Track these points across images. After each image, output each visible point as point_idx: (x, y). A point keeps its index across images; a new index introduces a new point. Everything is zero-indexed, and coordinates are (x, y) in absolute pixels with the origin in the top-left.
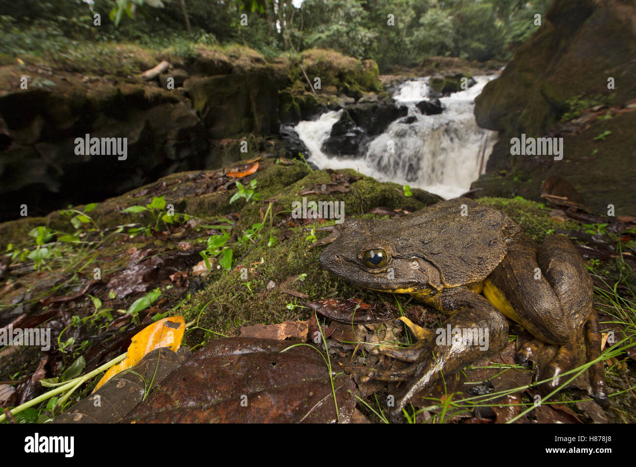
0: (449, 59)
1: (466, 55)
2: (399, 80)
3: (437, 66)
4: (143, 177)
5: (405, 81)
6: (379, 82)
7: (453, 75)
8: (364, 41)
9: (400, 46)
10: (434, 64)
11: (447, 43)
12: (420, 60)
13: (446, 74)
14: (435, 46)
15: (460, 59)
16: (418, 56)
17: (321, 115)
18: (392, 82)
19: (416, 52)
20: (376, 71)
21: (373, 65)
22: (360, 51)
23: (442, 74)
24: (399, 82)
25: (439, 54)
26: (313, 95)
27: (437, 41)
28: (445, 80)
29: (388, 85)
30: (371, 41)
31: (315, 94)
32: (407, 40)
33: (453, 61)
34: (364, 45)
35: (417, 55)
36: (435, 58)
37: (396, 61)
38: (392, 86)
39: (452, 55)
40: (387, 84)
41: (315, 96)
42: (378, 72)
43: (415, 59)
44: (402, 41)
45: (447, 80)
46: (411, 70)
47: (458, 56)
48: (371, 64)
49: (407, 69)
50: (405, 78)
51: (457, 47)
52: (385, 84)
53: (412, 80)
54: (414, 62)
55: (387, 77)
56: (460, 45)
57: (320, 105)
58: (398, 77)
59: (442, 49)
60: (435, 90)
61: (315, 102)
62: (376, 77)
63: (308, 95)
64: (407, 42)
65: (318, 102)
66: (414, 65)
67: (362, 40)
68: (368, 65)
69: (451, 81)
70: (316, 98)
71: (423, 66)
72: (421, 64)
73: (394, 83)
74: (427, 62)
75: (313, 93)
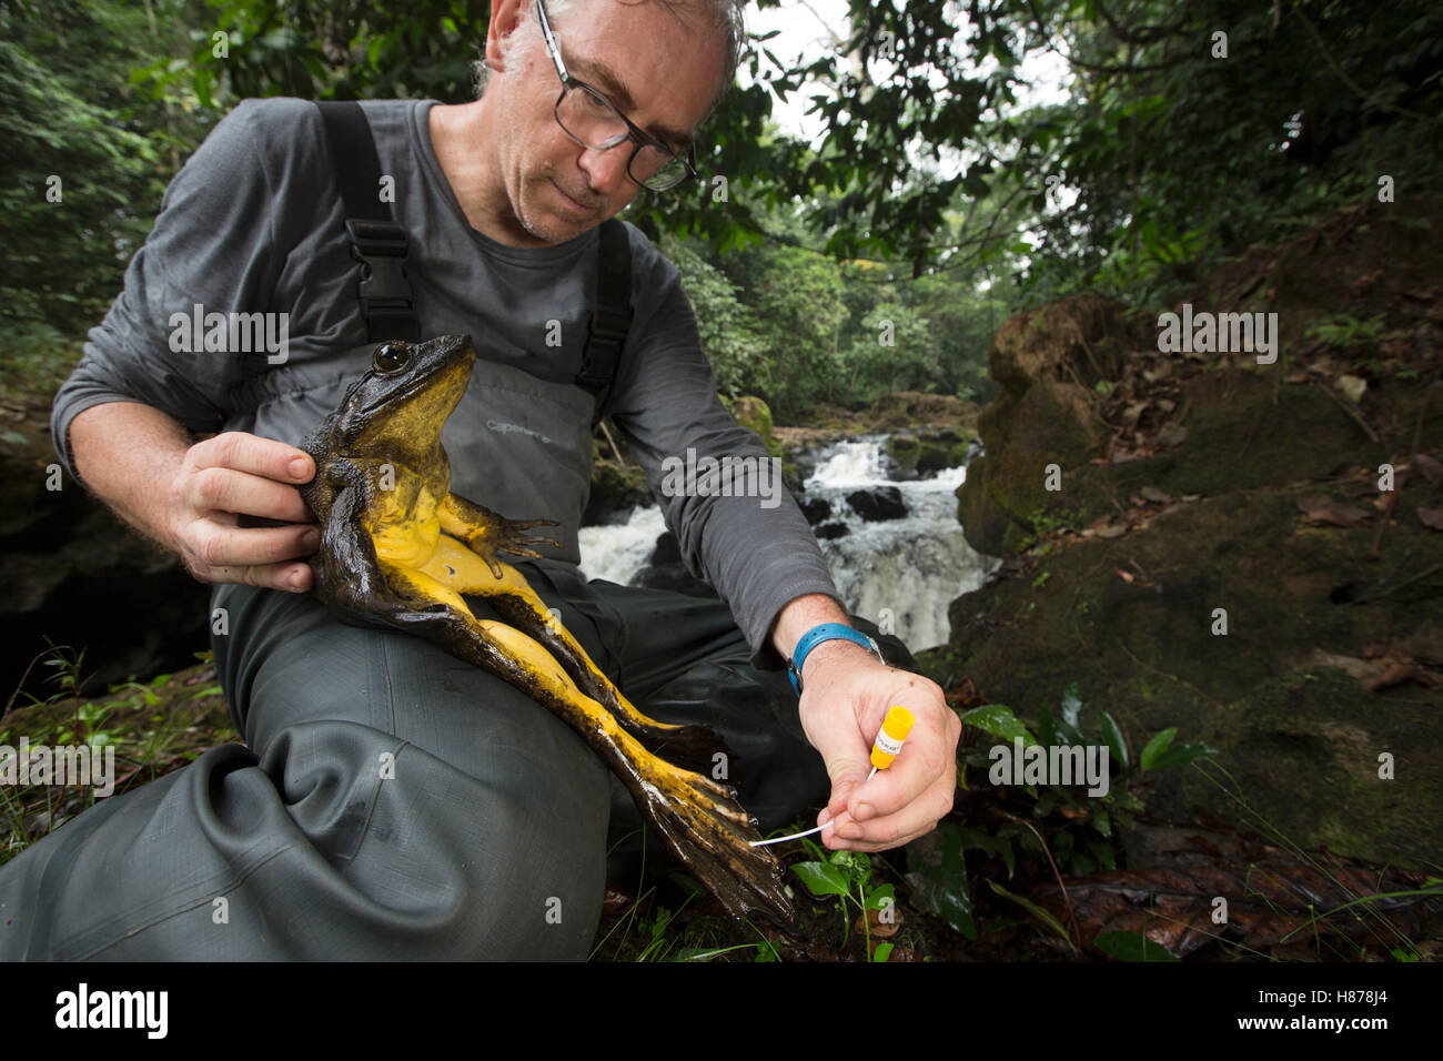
0: (935, 397)
1: (970, 392)
2: (822, 437)
3: (911, 410)
4: (156, 655)
5: (836, 441)
6: (774, 443)
7: (936, 434)
8: (740, 359)
9: (824, 368)
10: (903, 407)
11: (928, 367)
12: (872, 395)
13: (920, 432)
14: (903, 369)
15: (958, 398)
16: (868, 388)
17: (631, 511)
18: (805, 442)
19: (863, 380)
20: (765, 420)
21: (758, 408)
22: (734, 376)
23: (913, 431)
24: (822, 444)
25: (913, 387)
26: (616, 468)
27: (906, 361)
28: (921, 444)
29: (798, 450)
30: (756, 359)
31: (622, 464)
32: (839, 357)
33: (944, 402)
34: (741, 365)
35: (865, 385)
36: (905, 394)
37: (821, 396)
38: (806, 452)
39: (942, 391)
40: (796, 446)
41: (622, 470)
42: (771, 422)
43: (862, 393)
44: (826, 358)
45: (924, 444)
46: (856, 416)
47: (953, 392)
48: (753, 406)
49: (848, 413)
50: (835, 435)
51: (948, 375)
52: (790, 447)
53: (851, 441)
54: (860, 399)
55: (795, 430)
56: (955, 372)
57: (633, 491)
58: (820, 434)
59: (918, 376)
60: (901, 463)
61: (621, 482)
62: (768, 432)
63: (606, 467)
64: (840, 362)
65: (628, 481)
66: (860, 407)
67: (734, 356)
68: (747, 408)
69: (932, 446)
70: (623, 475)
71: (881, 409)
72: (876, 404)
73: (811, 445)
74: (887, 402)
75: (617, 462)
